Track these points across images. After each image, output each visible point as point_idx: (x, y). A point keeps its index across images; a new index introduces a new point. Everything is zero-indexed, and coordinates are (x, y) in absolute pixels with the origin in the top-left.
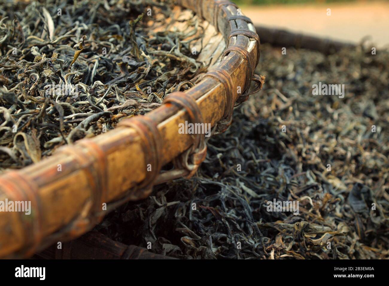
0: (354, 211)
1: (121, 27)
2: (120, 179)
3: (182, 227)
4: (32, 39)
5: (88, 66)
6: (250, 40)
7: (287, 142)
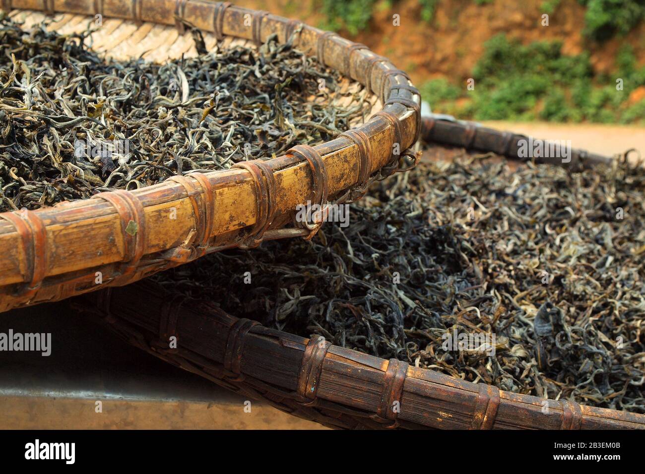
0: (537, 335)
1: (271, 98)
2: (227, 216)
3: (315, 325)
4: (160, 100)
5: (221, 133)
6: (408, 110)
7: (471, 255)
